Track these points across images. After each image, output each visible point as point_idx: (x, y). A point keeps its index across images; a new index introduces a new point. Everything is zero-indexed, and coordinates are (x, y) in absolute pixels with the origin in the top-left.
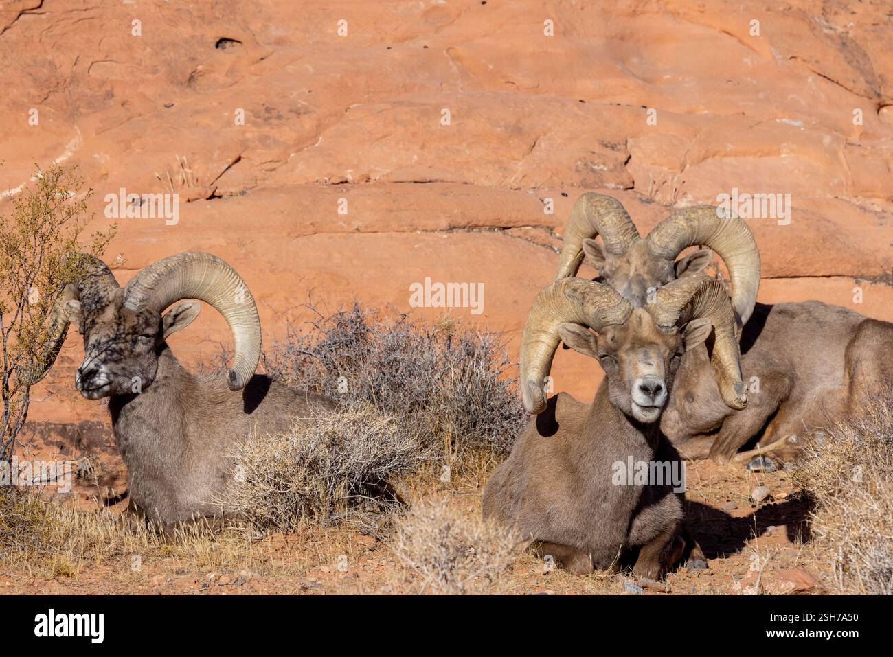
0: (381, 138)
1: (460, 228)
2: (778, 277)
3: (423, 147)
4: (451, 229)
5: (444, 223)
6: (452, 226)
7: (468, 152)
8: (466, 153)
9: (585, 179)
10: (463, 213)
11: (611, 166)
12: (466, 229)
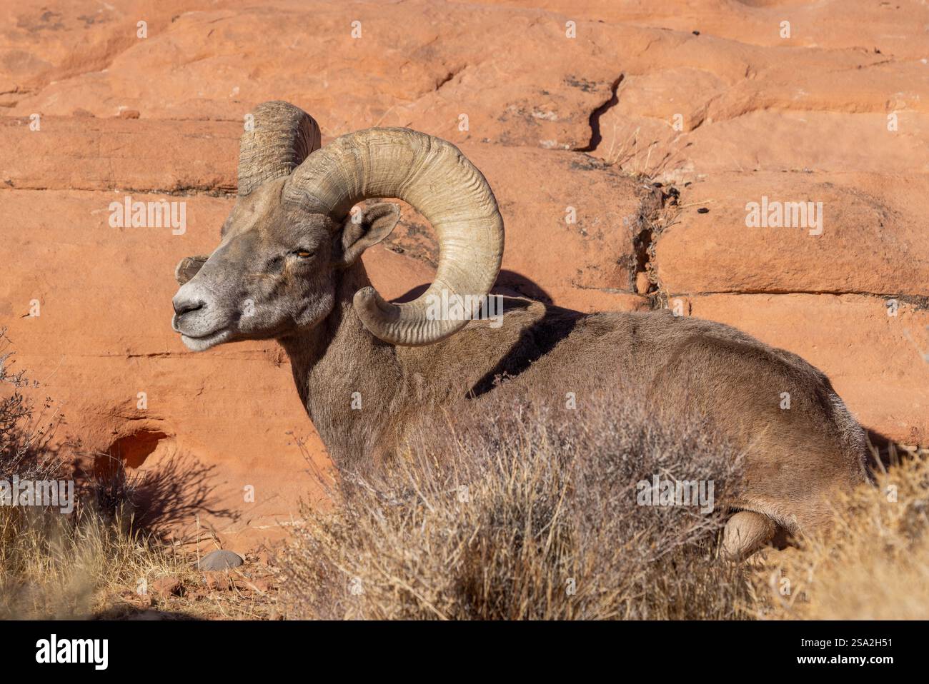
0: (194, 60)
1: (199, 189)
2: (748, 292)
3: (255, 75)
4: (182, 190)
5: (169, 180)
6: (184, 186)
7: (326, 85)
8: (323, 85)
9: (509, 133)
10: (209, 166)
11: (566, 114)
12: (212, 192)
